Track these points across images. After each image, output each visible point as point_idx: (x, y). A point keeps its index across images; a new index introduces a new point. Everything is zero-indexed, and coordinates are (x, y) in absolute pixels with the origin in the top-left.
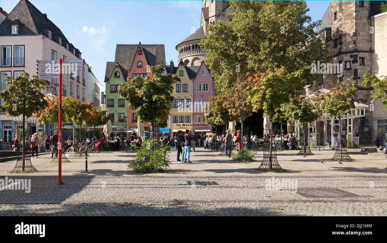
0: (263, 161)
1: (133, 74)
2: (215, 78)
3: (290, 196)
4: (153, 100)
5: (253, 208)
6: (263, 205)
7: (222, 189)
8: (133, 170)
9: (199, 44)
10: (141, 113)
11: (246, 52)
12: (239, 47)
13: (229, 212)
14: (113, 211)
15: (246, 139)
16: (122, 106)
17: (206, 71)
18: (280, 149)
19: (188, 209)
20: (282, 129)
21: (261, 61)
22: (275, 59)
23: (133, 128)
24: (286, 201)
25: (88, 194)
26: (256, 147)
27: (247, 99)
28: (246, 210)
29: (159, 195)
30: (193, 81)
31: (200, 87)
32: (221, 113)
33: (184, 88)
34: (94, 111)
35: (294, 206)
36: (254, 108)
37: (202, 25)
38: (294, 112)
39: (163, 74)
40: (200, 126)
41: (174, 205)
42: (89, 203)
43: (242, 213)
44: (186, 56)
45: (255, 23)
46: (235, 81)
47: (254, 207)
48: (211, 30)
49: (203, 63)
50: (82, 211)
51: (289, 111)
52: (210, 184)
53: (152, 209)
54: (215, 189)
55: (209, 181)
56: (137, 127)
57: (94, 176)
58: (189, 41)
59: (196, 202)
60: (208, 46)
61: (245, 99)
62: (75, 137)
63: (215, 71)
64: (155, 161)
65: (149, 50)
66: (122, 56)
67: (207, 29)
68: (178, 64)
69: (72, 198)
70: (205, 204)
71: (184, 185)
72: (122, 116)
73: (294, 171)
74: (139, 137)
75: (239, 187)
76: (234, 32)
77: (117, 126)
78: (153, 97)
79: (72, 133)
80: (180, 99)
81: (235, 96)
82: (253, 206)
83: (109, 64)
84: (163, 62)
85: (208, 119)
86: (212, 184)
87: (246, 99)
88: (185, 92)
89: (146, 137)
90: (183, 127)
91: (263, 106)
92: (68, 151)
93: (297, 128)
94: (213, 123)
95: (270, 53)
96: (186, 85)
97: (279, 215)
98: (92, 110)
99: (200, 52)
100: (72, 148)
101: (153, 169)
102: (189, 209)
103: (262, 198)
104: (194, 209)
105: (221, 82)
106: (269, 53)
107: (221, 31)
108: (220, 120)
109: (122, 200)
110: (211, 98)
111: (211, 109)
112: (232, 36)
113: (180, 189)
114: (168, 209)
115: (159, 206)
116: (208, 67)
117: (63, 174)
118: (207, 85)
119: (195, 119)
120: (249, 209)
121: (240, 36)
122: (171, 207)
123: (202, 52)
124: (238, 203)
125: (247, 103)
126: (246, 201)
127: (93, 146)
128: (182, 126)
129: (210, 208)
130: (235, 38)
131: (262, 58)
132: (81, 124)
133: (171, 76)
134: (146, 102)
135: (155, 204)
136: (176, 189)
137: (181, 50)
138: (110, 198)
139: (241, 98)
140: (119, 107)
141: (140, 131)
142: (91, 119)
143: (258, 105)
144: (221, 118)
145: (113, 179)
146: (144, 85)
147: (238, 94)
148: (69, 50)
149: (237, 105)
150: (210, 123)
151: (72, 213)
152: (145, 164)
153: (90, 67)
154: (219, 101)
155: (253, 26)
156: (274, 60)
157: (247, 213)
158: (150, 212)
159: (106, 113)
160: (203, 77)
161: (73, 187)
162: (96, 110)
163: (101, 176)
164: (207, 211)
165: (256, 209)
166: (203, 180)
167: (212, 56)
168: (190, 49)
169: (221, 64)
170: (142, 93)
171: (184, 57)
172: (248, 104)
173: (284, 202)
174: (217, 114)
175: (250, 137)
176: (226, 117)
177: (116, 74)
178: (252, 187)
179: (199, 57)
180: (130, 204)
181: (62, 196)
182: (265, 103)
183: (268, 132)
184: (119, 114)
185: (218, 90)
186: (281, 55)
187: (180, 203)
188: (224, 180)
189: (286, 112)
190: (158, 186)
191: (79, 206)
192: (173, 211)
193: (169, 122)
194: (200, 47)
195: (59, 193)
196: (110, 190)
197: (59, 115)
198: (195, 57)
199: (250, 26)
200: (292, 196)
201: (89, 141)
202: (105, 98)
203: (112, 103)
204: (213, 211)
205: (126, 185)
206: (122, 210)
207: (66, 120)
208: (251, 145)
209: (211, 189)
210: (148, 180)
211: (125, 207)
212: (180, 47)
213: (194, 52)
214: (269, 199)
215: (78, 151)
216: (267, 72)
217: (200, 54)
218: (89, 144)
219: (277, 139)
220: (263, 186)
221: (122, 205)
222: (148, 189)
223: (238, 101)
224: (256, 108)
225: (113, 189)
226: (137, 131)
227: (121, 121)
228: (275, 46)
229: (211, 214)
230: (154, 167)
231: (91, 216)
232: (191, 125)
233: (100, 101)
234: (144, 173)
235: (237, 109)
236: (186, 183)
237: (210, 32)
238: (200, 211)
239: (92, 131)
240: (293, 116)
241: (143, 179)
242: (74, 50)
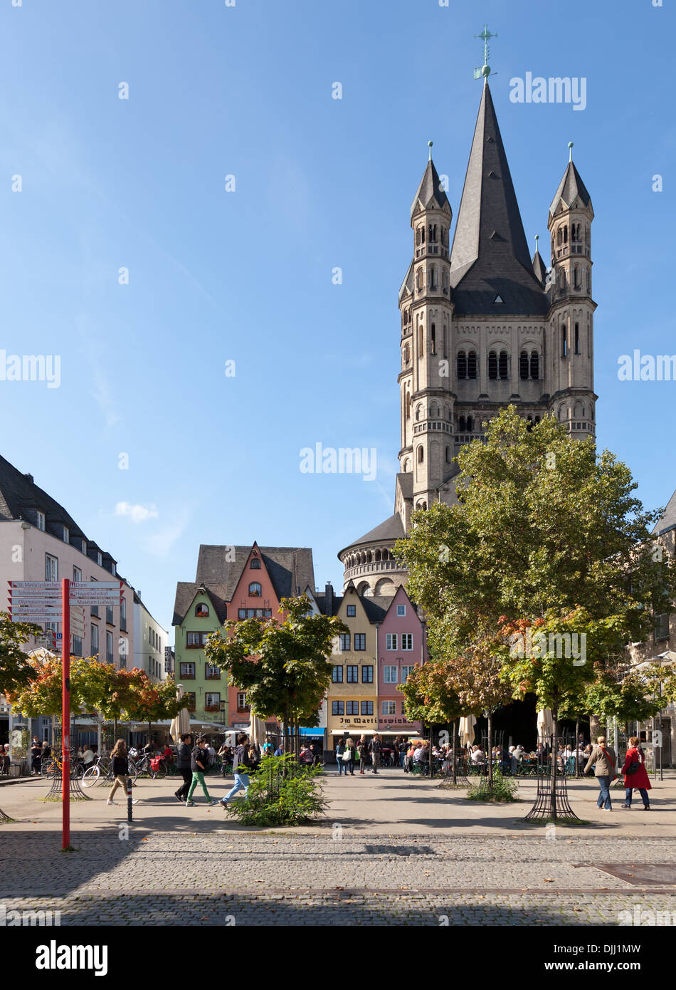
0: (536, 802)
1: (239, 609)
2: (428, 623)
3: (596, 880)
4: (287, 671)
5: (514, 907)
6: (537, 901)
7: (445, 865)
8: (240, 819)
9: (392, 551)
10: (257, 698)
11: (497, 570)
12: (481, 558)
13: (460, 915)
14: (193, 913)
15: (499, 753)
16: (213, 676)
17: (407, 607)
18: (574, 775)
19: (367, 909)
20: (579, 734)
21: (530, 590)
22: (563, 587)
23: (241, 725)
24: (587, 892)
25: (133, 873)
26: (521, 770)
27: (499, 670)
28: (498, 911)
29: (299, 876)
30: (378, 628)
31: (394, 642)
32: (443, 699)
33: (358, 642)
34: (148, 689)
35: (605, 903)
36: (516, 692)
37: (398, 509)
38: (606, 699)
39: (308, 617)
40: (394, 724)
41: (333, 899)
42: (135, 894)
43: (488, 919)
44: (363, 574)
45: (517, 510)
46: (474, 631)
47: (516, 905)
48: (418, 521)
49: (401, 591)
50: (120, 912)
51: (595, 697)
52: (417, 852)
53: (284, 908)
54: (429, 863)
55: (416, 845)
56: (249, 724)
57: (148, 833)
58: (369, 542)
59: (385, 892)
60: (411, 555)
61: (495, 672)
62: (102, 743)
63: (428, 608)
64: (291, 801)
65: (278, 559)
66: (213, 571)
67: (410, 519)
68: (344, 591)
69: (94, 883)
70: (405, 897)
71: (357, 853)
72: (214, 699)
73: (605, 825)
74: (254, 747)
75: (482, 860)
76: (470, 527)
77: (201, 720)
78: (285, 665)
79: (96, 734)
80: (348, 666)
81: (472, 665)
82: (513, 902)
83: (181, 586)
84: (310, 586)
85: (413, 711)
86: (422, 853)
87: (497, 672)
88: (360, 650)
89: (269, 745)
90: (357, 724)
91: (536, 687)
92: (86, 776)
93: (613, 732)
94: (423, 718)
95: (550, 574)
96: (362, 637)
97: (572, 922)
98: (142, 687)
99: (393, 567)
100: (96, 768)
101: (287, 817)
102: (370, 909)
103: (533, 883)
104: (381, 908)
105: (443, 632)
106: (548, 574)
107: (441, 525)
108: (438, 712)
109: (214, 887)
110: (418, 665)
111: (420, 690)
112: (467, 536)
113: (348, 863)
114: (320, 908)
115: (299, 901)
116: (412, 601)
117: (73, 827)
118: (410, 636)
119: (384, 708)
120: (506, 910)
121: (484, 536)
122: (328, 903)
123: (398, 567)
124: (481, 897)
125: (499, 680)
126: (498, 891)
127: (146, 764)
128: (352, 722)
129: (416, 906)
130: (473, 540)
131: (534, 584)
132: (117, 717)
133: (327, 621)
134: (269, 674)
135: (292, 897)
136: (338, 862)
137: (350, 561)
138: (184, 883)
139: (487, 669)
140: (206, 679)
141: (257, 734)
142: (142, 706)
143: (524, 685)
144: (441, 708)
145: (193, 840)
146: (264, 638)
147: (481, 661)
148: (88, 555)
149: (477, 683)
150: (417, 720)
151: (94, 918)
152: (267, 807)
153: (137, 592)
154: (438, 674)
155: (512, 516)
156: (561, 589)
157: (501, 918)
158: (279, 916)
159: (177, 693)
160: (402, 619)
161: (99, 857)
162: (152, 687)
163: (165, 833)
164: (410, 912)
165: (521, 908)
166: (400, 843)
167: (420, 577)
168: (370, 559)
169: (442, 595)
170: (261, 656)
171: (356, 576)
172: (503, 681)
173: (584, 894)
174: (433, 702)
175: (508, 750)
176: (453, 707)
177: (199, 609)
178: (512, 859)
179: (391, 577)
180: (232, 897)
181: (70, 879)
182: (540, 683)
183: (548, 740)
184: (208, 695)
185: (435, 648)
186: (576, 578)
187: (349, 894)
188: (448, 843)
189: (588, 700)
190: (298, 856)
191: (112, 902)
192: (333, 912)
193: (324, 714)
194: (394, 556)
195: (64, 871)
196: (186, 865)
197: (63, 697)
198: (383, 576)
199: (506, 516)
200: (601, 880)
201: (136, 754)
202: (174, 658)
203: (190, 671)
204: (424, 913)
205: (224, 852)
206: (214, 910)
207: (80, 707)
208: (510, 765)
209: (420, 863)
210: (275, 842)
211: (221, 905)
212: (347, 555)
213: (380, 566)
214: (550, 886)
215: (110, 776)
216: (545, 616)
217: (394, 570)
218: (136, 759)
219: (567, 754)
220: (535, 857)
221: (215, 900)
222: (275, 862)
223: (481, 674)
224: (521, 692)
225: (193, 861)
226: (249, 731)
227: (210, 708)
228: (561, 559)
229: (420, 920)
230: (289, 812)
231: (140, 924)
232: (374, 721)
233: (163, 666)
234: (265, 825)
235: (477, 691)
236: (362, 849)
237: (416, 525)
238: (395, 913)
239: (145, 732)
240: (603, 707)
241: (262, 841)
242: (100, 556)
